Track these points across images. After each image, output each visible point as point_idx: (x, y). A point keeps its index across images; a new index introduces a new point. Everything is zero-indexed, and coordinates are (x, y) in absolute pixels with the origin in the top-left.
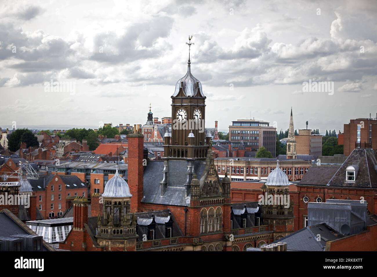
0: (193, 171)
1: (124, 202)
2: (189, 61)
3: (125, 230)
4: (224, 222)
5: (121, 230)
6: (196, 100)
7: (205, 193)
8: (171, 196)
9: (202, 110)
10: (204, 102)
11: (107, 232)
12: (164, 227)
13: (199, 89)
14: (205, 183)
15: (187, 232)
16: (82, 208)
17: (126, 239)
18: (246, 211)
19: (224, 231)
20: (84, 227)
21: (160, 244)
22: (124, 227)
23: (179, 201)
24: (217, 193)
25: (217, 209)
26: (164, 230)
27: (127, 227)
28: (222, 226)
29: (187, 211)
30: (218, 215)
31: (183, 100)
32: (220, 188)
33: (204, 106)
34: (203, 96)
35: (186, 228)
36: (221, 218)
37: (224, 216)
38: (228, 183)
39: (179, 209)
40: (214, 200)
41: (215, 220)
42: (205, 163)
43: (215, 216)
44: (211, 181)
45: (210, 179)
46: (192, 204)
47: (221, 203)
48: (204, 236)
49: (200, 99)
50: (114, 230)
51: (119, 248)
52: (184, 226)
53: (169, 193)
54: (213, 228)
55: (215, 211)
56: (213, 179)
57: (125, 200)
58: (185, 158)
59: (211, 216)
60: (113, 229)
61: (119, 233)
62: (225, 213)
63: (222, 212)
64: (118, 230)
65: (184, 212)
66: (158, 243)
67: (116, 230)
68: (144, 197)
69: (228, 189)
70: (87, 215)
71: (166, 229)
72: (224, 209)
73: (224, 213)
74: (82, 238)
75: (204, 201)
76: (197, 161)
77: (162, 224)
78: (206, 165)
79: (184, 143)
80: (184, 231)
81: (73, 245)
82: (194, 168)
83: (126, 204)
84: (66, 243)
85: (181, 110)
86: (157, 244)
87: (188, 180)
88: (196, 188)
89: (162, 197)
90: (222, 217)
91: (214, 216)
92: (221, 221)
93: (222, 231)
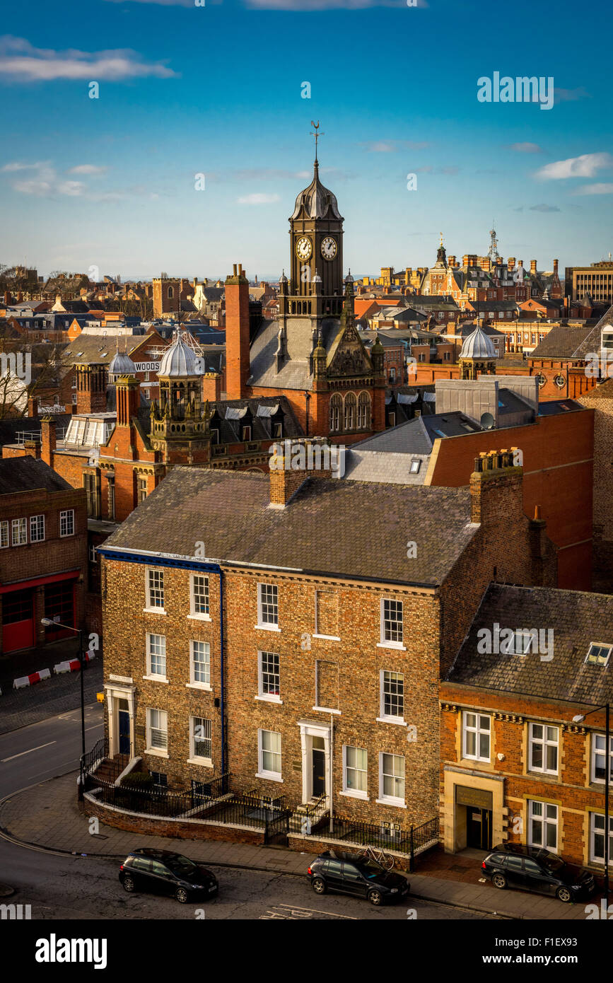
0: (320, 336)
1: (189, 384)
2: (316, 162)
3: (189, 425)
4: (374, 415)
5: (184, 426)
6: (325, 225)
7: (337, 370)
8: (288, 376)
9: (338, 238)
10: (340, 227)
11: (163, 430)
12: (269, 421)
13: (330, 206)
14: (339, 354)
15: (309, 430)
16: (127, 393)
17: (191, 440)
18: (420, 398)
19: (374, 428)
20: (131, 422)
21: (260, 448)
22: (188, 421)
23: (299, 381)
24: (361, 369)
25: (361, 394)
26: (270, 426)
27: (192, 421)
28: (371, 421)
29: (309, 397)
30: (363, 404)
31: (306, 224)
32: (367, 362)
33: (341, 233)
34: (338, 217)
35: (307, 423)
36: (368, 408)
37: (374, 407)
38: (380, 354)
39: (298, 395)
40: (356, 381)
41: (358, 412)
42: (339, 323)
43: (357, 406)
44: (348, 352)
45: (347, 348)
46: (315, 387)
47: (368, 385)
48: (338, 437)
49: (334, 221)
50: (173, 426)
51: (181, 453)
52: (305, 420)
53: (285, 370)
54: (355, 425)
55: (357, 397)
56: (353, 348)
57: (189, 380)
58: (308, 315)
59: (350, 405)
60: (171, 424)
61: (181, 430)
62: (376, 401)
63: (370, 399)
64: (178, 426)
65: (304, 399)
66: (256, 446)
67: (176, 425)
68: (252, 376)
69: (380, 363)
70: (136, 405)
71: (272, 425)
72: (374, 395)
73: (374, 400)
74: (129, 438)
75: (336, 382)
76: (328, 321)
77: (267, 418)
78: (341, 325)
79: (308, 293)
80: (305, 429)
81: (117, 449)
82: (322, 331)
83: (192, 386)
84: (110, 445)
85: (302, 240)
86: (255, 449)
87: (312, 349)
88: (320, 362)
89: (275, 376)
90: (371, 407)
91: (356, 404)
92: (368, 412)
93: (371, 428)
